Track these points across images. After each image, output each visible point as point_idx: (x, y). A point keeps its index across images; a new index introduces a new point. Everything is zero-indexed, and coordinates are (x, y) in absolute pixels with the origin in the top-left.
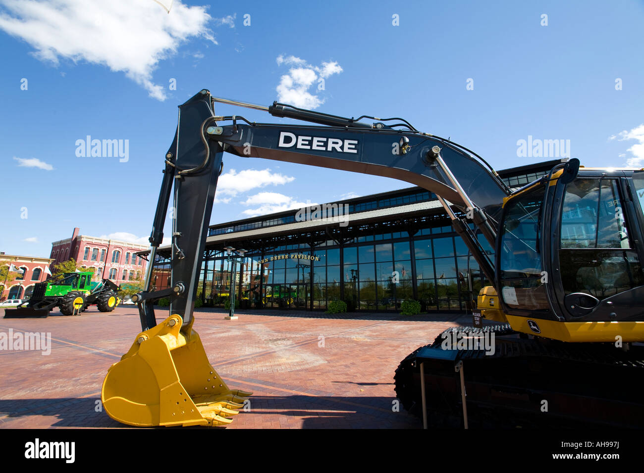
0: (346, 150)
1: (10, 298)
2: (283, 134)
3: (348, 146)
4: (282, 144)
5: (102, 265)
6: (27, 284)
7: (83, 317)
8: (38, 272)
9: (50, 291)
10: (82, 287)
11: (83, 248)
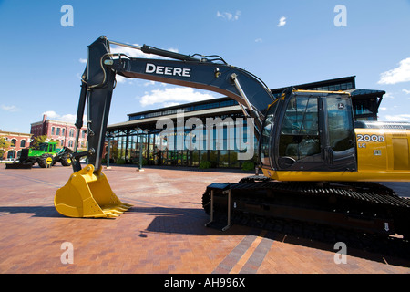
0: (184, 75)
1: (9, 157)
2: (148, 65)
3: (185, 73)
4: (147, 71)
5: (64, 138)
6: (18, 149)
7: (53, 168)
8: (24, 142)
9: (31, 153)
10: (51, 151)
11: (50, 128)
